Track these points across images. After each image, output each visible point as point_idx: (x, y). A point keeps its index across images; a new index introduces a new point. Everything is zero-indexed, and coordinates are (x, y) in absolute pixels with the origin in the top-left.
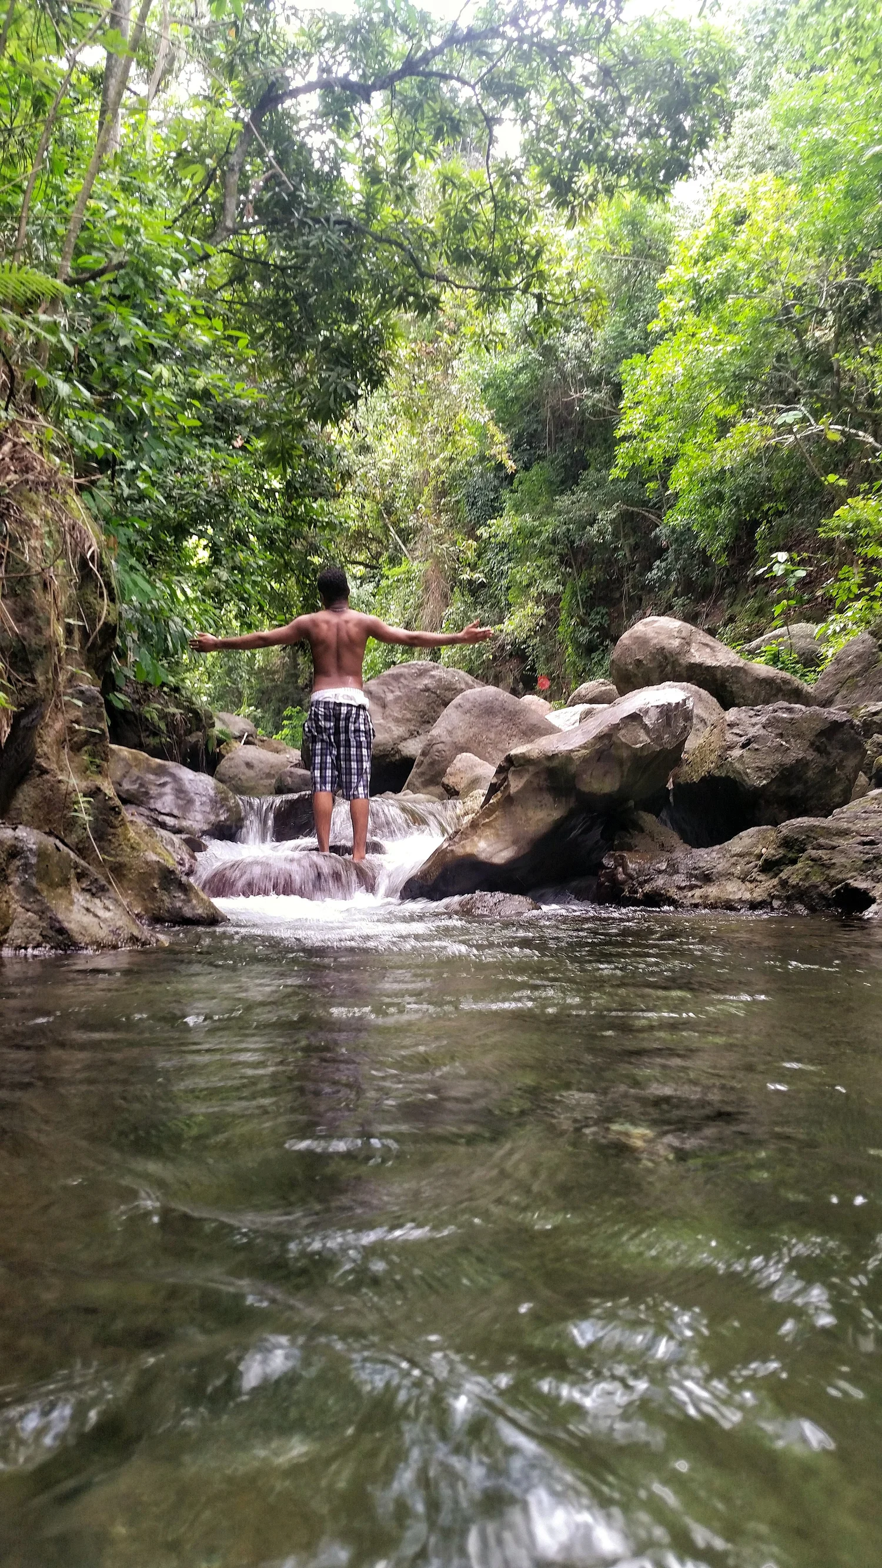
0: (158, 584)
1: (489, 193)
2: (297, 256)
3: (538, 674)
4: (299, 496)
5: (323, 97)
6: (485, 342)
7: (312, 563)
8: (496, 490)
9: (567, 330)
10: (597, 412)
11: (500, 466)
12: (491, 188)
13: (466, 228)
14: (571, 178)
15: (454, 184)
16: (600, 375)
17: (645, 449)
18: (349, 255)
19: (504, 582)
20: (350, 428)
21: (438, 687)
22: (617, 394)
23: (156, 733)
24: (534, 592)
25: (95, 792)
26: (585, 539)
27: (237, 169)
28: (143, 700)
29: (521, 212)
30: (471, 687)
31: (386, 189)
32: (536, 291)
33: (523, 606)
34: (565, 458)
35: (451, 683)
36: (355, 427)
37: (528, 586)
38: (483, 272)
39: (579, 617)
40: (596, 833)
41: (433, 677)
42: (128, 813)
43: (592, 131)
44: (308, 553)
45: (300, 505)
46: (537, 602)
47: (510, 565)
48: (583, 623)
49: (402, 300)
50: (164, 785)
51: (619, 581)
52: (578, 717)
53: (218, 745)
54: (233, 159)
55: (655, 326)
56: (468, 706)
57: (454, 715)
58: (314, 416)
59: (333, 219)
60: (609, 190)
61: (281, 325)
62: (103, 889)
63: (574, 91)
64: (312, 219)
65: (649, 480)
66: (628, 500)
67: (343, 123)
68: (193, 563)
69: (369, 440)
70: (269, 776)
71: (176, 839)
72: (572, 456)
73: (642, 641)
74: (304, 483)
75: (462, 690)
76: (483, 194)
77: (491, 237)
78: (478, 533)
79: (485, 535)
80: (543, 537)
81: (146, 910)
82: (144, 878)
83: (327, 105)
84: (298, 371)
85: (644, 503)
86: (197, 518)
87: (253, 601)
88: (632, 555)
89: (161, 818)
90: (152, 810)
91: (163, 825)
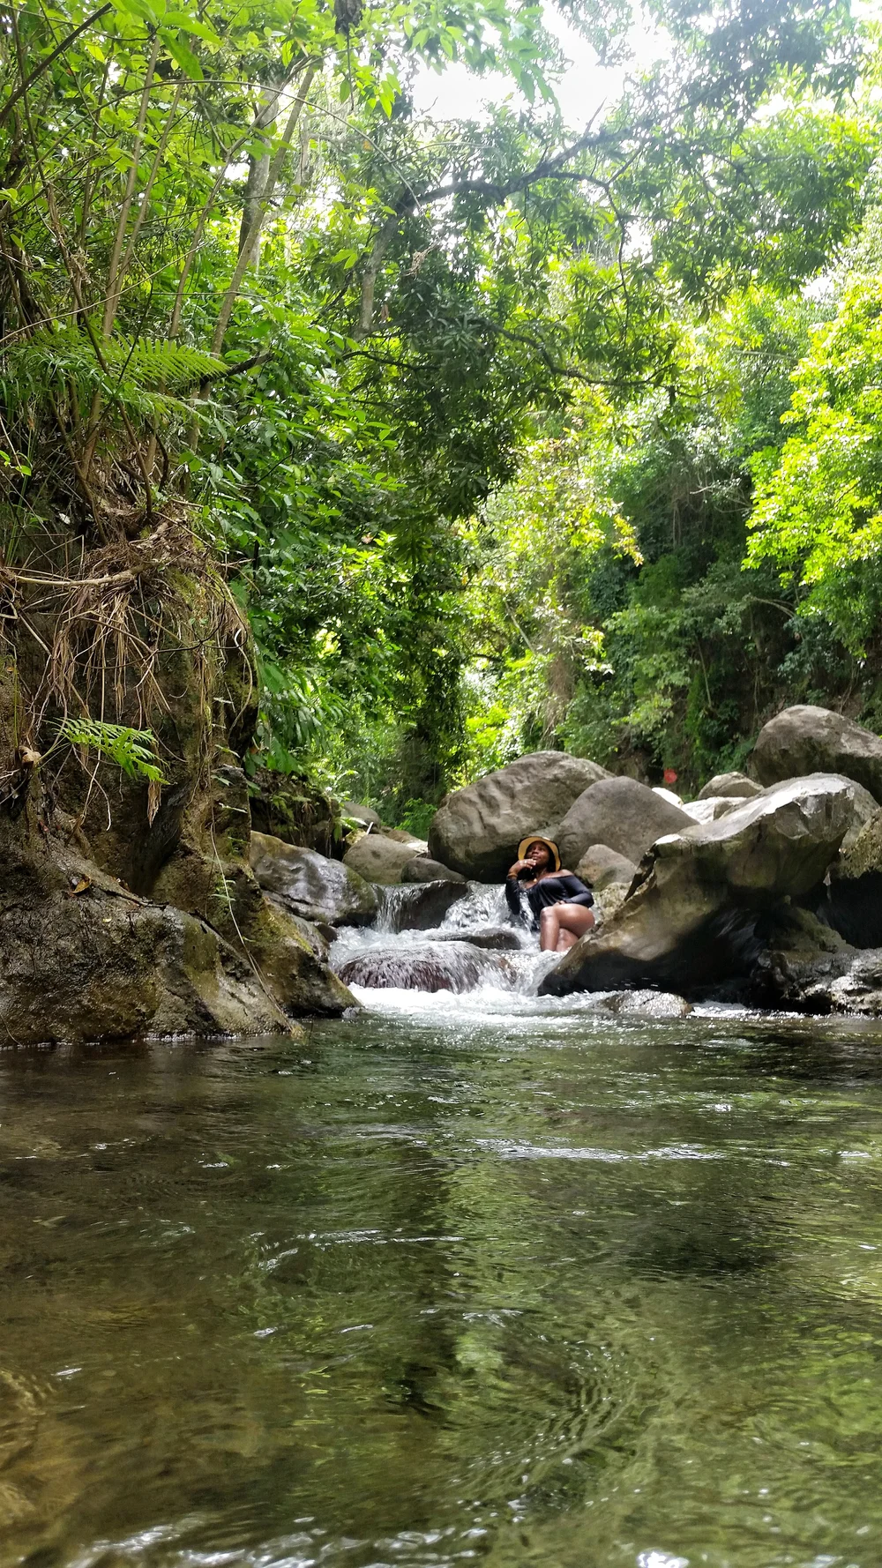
0: (291, 675)
1: (621, 289)
2: (429, 357)
3: (665, 767)
4: (425, 590)
5: (457, 200)
6: (617, 435)
7: (437, 655)
8: (621, 583)
9: (696, 425)
10: (726, 505)
11: (628, 559)
12: (624, 284)
13: (599, 324)
14: (704, 272)
15: (586, 281)
16: (728, 468)
17: (779, 539)
18: (482, 352)
19: (629, 674)
20: (477, 523)
21: (568, 778)
22: (748, 485)
23: (284, 821)
24: (660, 684)
25: (237, 875)
26: (713, 631)
27: (373, 271)
28: (272, 788)
29: (653, 308)
30: (601, 778)
31: (519, 288)
32: (669, 384)
33: (649, 698)
34: (692, 551)
35: (581, 774)
36: (483, 522)
37: (655, 678)
38: (614, 367)
39: (707, 709)
40: (749, 930)
41: (562, 767)
42: (267, 897)
43: (724, 226)
44: (433, 645)
45: (426, 598)
46: (664, 693)
47: (637, 657)
48: (711, 715)
49: (532, 396)
50: (297, 871)
51: (749, 673)
52: (711, 811)
53: (344, 835)
54: (370, 262)
55: (786, 418)
56: (600, 796)
57: (586, 806)
58: (443, 511)
59: (467, 318)
60: (744, 283)
61: (413, 424)
62: (247, 974)
63: (706, 188)
64: (447, 319)
65: (781, 571)
66: (757, 591)
67: (477, 224)
68: (321, 656)
69: (496, 536)
70: (395, 865)
71: (310, 926)
72: (699, 549)
73: (788, 731)
74: (431, 577)
75: (592, 781)
76: (615, 291)
77: (623, 333)
78: (604, 625)
79: (611, 628)
80: (671, 629)
81: (285, 998)
82: (283, 965)
83: (462, 208)
84: (429, 468)
85: (775, 595)
86: (325, 613)
87: (380, 691)
88: (763, 647)
89: (294, 905)
90: (284, 896)
91: (296, 912)
